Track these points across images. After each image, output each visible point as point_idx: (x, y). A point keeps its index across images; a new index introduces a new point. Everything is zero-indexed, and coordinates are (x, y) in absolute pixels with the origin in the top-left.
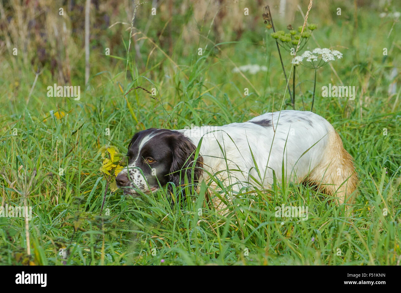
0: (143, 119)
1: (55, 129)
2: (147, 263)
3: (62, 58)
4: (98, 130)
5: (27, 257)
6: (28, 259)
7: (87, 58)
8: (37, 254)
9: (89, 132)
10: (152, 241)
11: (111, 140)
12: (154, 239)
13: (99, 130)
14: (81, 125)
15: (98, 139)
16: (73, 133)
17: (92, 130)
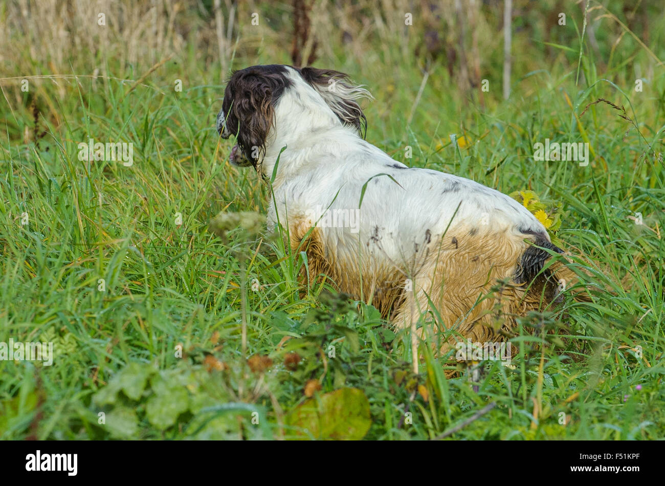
0: (603, 150)
1: (458, 165)
2: (611, 390)
3: (465, 46)
4: (529, 169)
5: (414, 377)
6: (416, 380)
7: (508, 48)
8: (431, 373)
9: (514, 170)
10: (620, 353)
11: (551, 185)
12: (622, 350)
13: (531, 168)
14: (502, 160)
15: (530, 182)
16: (488, 173)
17: (518, 167)
